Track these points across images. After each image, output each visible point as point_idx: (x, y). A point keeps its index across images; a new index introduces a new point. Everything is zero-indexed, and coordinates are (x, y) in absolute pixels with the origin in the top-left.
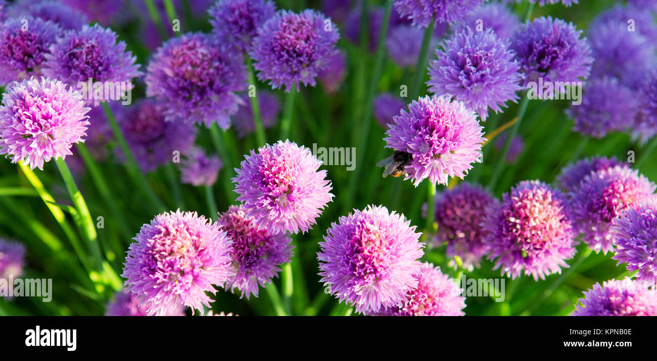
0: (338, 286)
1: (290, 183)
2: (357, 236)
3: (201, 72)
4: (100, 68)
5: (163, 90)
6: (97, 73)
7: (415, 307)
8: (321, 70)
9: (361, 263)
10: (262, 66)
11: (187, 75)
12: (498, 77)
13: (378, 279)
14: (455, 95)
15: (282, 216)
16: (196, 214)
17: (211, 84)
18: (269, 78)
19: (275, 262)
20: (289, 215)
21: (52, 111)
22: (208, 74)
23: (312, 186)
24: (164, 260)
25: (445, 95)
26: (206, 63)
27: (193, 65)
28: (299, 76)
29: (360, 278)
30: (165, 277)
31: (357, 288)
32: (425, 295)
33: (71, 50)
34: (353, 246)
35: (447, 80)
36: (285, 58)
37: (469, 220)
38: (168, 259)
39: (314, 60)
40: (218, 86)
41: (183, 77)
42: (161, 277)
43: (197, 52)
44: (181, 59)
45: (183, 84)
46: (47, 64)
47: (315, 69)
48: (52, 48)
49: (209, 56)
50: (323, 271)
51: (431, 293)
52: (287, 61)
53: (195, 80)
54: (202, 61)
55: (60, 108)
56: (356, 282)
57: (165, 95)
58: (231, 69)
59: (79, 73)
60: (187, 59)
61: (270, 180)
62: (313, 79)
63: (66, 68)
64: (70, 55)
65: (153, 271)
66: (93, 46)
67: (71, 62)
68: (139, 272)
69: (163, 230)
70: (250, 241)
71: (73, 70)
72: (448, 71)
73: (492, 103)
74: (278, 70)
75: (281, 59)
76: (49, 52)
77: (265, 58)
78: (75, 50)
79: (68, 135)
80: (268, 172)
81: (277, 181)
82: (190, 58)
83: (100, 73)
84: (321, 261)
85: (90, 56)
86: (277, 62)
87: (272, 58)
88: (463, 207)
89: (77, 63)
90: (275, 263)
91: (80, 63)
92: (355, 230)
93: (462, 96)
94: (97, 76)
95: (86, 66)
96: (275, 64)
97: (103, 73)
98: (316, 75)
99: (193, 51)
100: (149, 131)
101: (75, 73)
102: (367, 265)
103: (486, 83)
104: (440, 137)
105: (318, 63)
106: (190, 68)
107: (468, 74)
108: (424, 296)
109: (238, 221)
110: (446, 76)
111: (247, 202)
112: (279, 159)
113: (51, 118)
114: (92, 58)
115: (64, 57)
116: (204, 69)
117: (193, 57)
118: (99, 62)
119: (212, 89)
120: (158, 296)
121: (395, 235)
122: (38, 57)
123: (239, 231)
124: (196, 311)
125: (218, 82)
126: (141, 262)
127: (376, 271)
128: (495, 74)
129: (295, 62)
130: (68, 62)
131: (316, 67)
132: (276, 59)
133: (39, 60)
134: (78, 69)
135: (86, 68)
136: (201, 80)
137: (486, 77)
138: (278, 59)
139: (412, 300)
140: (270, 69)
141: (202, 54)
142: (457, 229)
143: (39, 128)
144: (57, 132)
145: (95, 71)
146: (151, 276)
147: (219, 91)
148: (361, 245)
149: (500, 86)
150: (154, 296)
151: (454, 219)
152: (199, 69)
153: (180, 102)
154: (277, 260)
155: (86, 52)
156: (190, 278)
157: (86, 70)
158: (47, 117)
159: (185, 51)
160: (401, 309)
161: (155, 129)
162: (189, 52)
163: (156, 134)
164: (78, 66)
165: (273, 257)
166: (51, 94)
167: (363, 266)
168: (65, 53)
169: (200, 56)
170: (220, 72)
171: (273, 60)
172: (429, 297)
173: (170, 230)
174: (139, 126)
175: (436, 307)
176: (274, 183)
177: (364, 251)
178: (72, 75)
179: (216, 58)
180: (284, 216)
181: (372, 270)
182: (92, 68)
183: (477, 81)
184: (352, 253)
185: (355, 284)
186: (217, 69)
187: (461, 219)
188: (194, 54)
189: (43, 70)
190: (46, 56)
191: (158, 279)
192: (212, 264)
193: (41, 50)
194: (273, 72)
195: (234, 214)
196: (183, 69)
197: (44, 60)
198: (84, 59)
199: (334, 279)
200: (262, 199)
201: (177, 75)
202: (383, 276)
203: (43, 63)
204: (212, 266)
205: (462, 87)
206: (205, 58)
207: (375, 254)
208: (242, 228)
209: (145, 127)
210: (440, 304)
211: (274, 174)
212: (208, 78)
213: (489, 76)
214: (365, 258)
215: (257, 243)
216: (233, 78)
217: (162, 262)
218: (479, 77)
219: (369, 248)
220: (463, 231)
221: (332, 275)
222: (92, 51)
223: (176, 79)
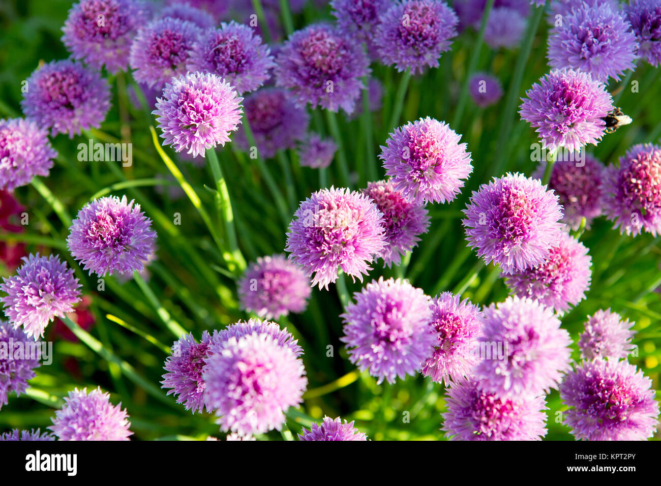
0: (486, 249)
1: (439, 156)
2: (505, 201)
3: (331, 60)
4: (243, 61)
5: (295, 80)
6: (240, 65)
7: (550, 267)
8: (444, 52)
9: (511, 226)
10: (388, 51)
11: (317, 65)
12: (619, 48)
13: (524, 241)
14: (576, 66)
15: (430, 187)
16: (348, 190)
17: (339, 72)
18: (396, 62)
19: (414, 232)
20: (437, 186)
21: (212, 102)
22: (337, 62)
23: (457, 158)
24: (330, 233)
25: (568, 67)
26: (334, 52)
27: (322, 54)
28: (424, 59)
29: (508, 240)
30: (329, 248)
31: (506, 249)
32: (559, 255)
33: (215, 46)
34: (501, 211)
35: (569, 53)
36: (411, 42)
37: (580, 185)
38: (334, 231)
39: (438, 42)
40: (345, 72)
41: (314, 66)
42: (326, 248)
43: (325, 42)
44: (312, 50)
45: (314, 73)
46: (192, 60)
47: (438, 51)
48: (194, 46)
49: (337, 45)
50: (469, 236)
51: (564, 253)
52: (413, 45)
53: (324, 68)
54: (330, 52)
55: (218, 100)
56: (505, 244)
57: (296, 84)
58: (356, 57)
59: (224, 67)
60: (317, 49)
61: (420, 154)
62: (437, 61)
63: (212, 63)
64: (215, 51)
65: (320, 244)
66: (235, 41)
67: (216, 57)
68: (305, 245)
69: (326, 205)
70: (393, 213)
71: (218, 65)
72: (571, 44)
73: (611, 73)
74: (404, 54)
75: (408, 44)
76: (191, 49)
77: (391, 44)
78: (220, 46)
79: (225, 123)
80: (417, 147)
81: (427, 154)
82: (319, 48)
83: (243, 66)
84: (467, 227)
85: (234, 51)
86: (403, 46)
87: (399, 44)
88: (573, 173)
89: (223, 57)
90: (415, 234)
91: (226, 57)
92: (501, 195)
93: (584, 67)
94: (240, 68)
95: (230, 60)
96: (401, 49)
97: (245, 65)
98: (440, 57)
99: (322, 42)
100: (269, 119)
101: (221, 67)
102: (516, 228)
103: (608, 53)
104: (577, 107)
105: (440, 45)
106: (320, 57)
107: (589, 46)
108: (558, 257)
109: (381, 196)
110: (568, 49)
111: (398, 177)
112: (427, 135)
113: (211, 108)
114: (236, 52)
115: (210, 53)
116: (333, 57)
117: (322, 47)
118: (242, 55)
119: (340, 76)
120: (324, 267)
121: (540, 199)
122: (183, 54)
123: (383, 205)
124: (357, 279)
125: (345, 69)
126: (308, 236)
127: (524, 233)
128: (615, 44)
129: (421, 45)
130: (214, 57)
131: (440, 50)
132: (402, 43)
133: (184, 58)
134: (223, 63)
135: (230, 61)
136: (330, 68)
137: (607, 47)
138: (405, 44)
139: (547, 261)
140: (396, 54)
141: (330, 43)
142: (570, 194)
143: (201, 118)
144: (217, 121)
145: (238, 64)
146: (317, 248)
147: (345, 78)
148: (509, 209)
149: (619, 56)
150: (320, 267)
151: (566, 185)
152: (329, 58)
153: (310, 89)
154: (416, 230)
155: (230, 47)
156: (352, 248)
157: (230, 64)
158: (208, 108)
159: (315, 41)
160: (538, 270)
161: (274, 117)
162: (318, 43)
163: (275, 121)
164: (223, 60)
165: (412, 228)
166: (210, 86)
167: (512, 229)
168: (211, 49)
169: (328, 46)
170: (348, 60)
171: (400, 45)
172: (562, 257)
173: (332, 205)
174: (259, 116)
175: (569, 266)
176: (425, 156)
177: (513, 214)
178: (218, 69)
179: (342, 47)
180: (432, 188)
181: (521, 232)
182: (236, 61)
183: (598, 52)
184: (501, 218)
185: (504, 246)
186: (344, 56)
187: (573, 185)
188: (322, 44)
189: (188, 67)
190: (190, 53)
191: (324, 250)
192: (371, 235)
193: (185, 48)
194: (399, 56)
195: (376, 190)
196: (314, 58)
197: (188, 56)
198: (229, 54)
199: (482, 243)
200: (412, 173)
201: (307, 64)
202: (531, 237)
203: (188, 60)
204: (371, 236)
205: (584, 58)
206: (333, 47)
207: (524, 217)
208: (385, 202)
209: (264, 116)
210: (573, 264)
211: (423, 148)
212: (337, 65)
213: (611, 47)
214: (514, 221)
215: (400, 215)
216: (357, 64)
217: (328, 234)
218: (600, 48)
219: (518, 211)
220: (576, 196)
221: (480, 239)
222: (235, 46)
223: (306, 68)
